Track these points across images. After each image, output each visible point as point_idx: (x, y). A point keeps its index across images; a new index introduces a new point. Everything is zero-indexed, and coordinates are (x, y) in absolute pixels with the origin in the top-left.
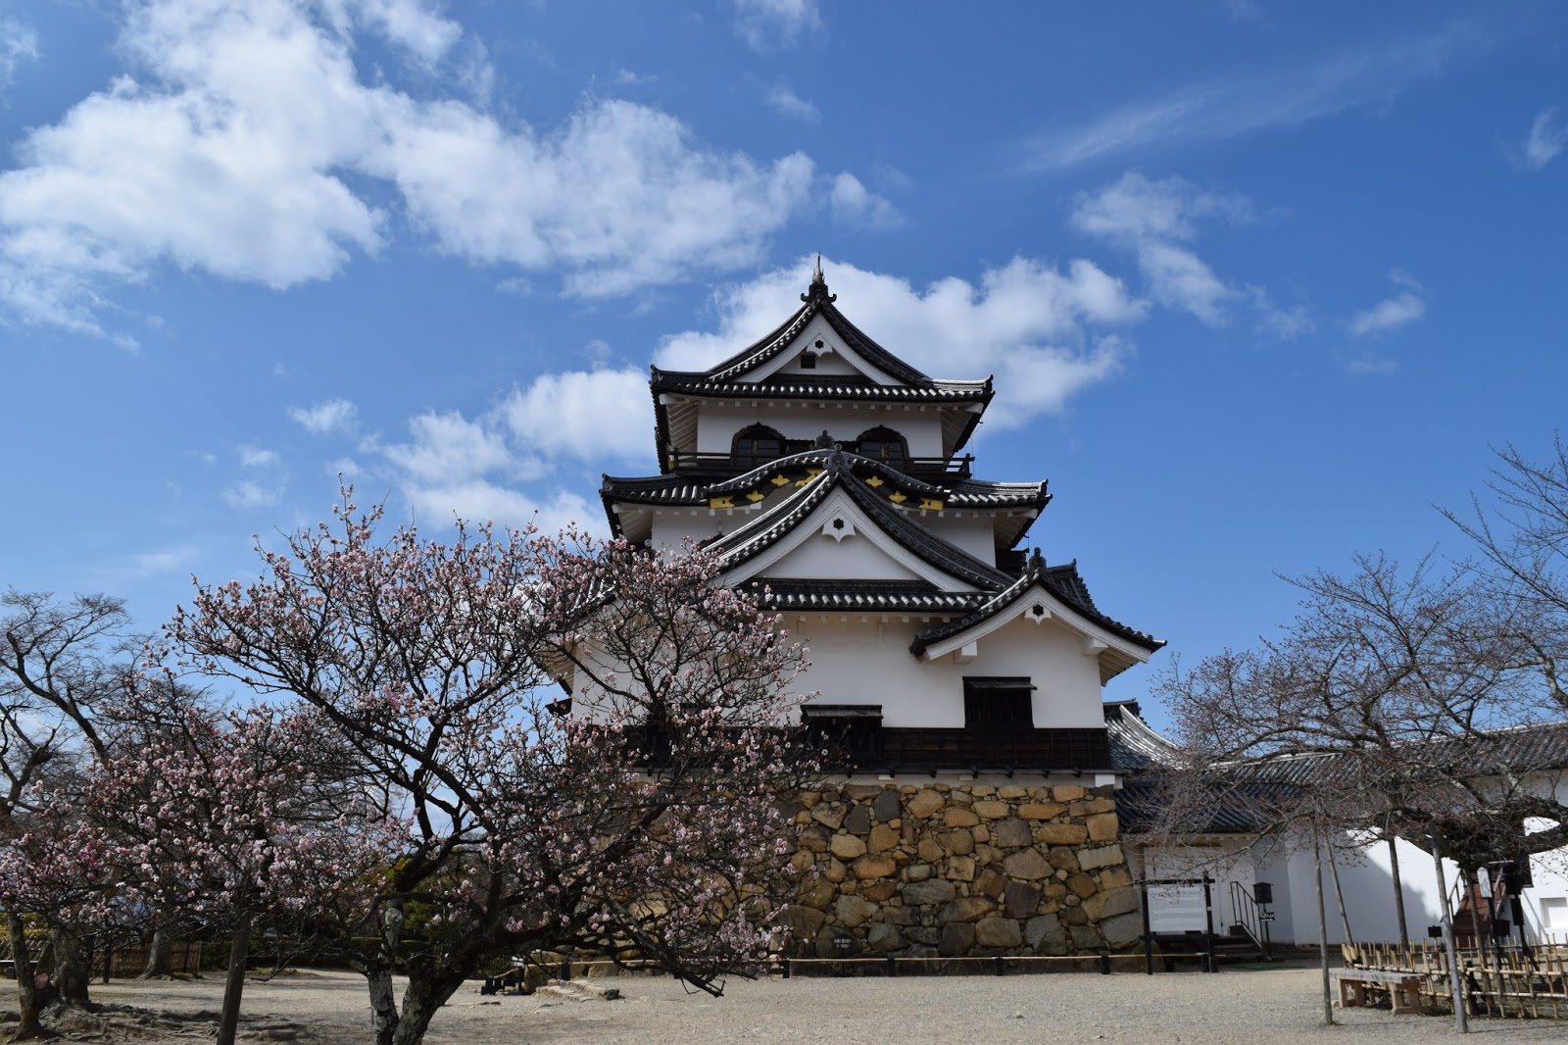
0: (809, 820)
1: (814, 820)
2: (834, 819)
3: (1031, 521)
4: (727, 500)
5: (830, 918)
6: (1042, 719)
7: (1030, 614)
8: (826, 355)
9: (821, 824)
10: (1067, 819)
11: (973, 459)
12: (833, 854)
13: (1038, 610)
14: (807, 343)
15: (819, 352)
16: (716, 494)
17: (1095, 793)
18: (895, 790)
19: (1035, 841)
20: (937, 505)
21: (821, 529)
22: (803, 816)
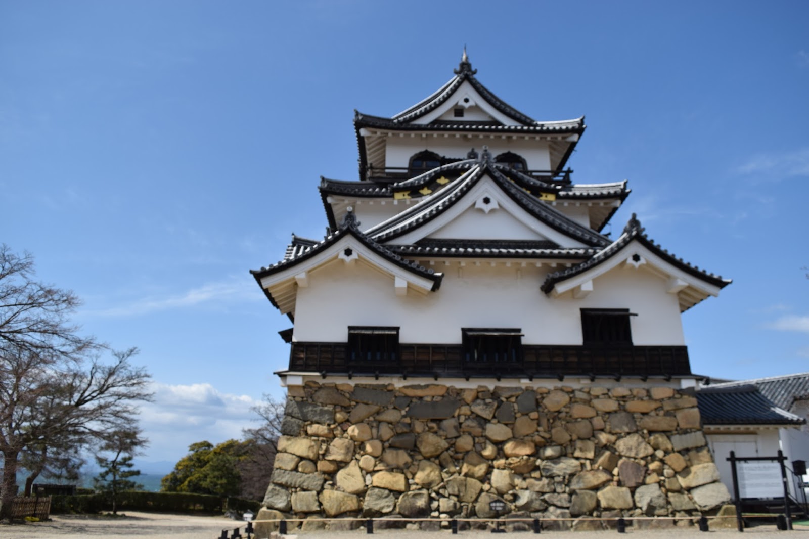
0: (469, 413)
1: (472, 412)
2: (488, 412)
3: (615, 209)
4: (406, 193)
5: (486, 487)
6: (638, 339)
7: (630, 261)
8: (471, 108)
9: (478, 416)
10: (662, 413)
11: (572, 172)
12: (487, 438)
13: (636, 258)
14: (458, 99)
15: (467, 105)
16: (399, 190)
17: (681, 392)
18: (533, 391)
19: (639, 428)
20: (551, 197)
21: (474, 204)
22: (465, 410)
